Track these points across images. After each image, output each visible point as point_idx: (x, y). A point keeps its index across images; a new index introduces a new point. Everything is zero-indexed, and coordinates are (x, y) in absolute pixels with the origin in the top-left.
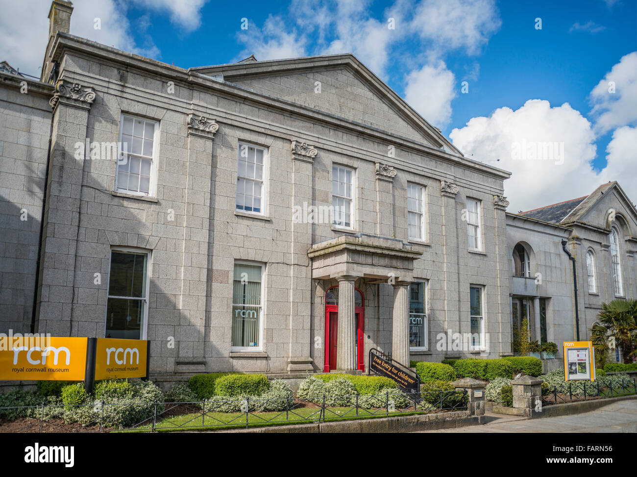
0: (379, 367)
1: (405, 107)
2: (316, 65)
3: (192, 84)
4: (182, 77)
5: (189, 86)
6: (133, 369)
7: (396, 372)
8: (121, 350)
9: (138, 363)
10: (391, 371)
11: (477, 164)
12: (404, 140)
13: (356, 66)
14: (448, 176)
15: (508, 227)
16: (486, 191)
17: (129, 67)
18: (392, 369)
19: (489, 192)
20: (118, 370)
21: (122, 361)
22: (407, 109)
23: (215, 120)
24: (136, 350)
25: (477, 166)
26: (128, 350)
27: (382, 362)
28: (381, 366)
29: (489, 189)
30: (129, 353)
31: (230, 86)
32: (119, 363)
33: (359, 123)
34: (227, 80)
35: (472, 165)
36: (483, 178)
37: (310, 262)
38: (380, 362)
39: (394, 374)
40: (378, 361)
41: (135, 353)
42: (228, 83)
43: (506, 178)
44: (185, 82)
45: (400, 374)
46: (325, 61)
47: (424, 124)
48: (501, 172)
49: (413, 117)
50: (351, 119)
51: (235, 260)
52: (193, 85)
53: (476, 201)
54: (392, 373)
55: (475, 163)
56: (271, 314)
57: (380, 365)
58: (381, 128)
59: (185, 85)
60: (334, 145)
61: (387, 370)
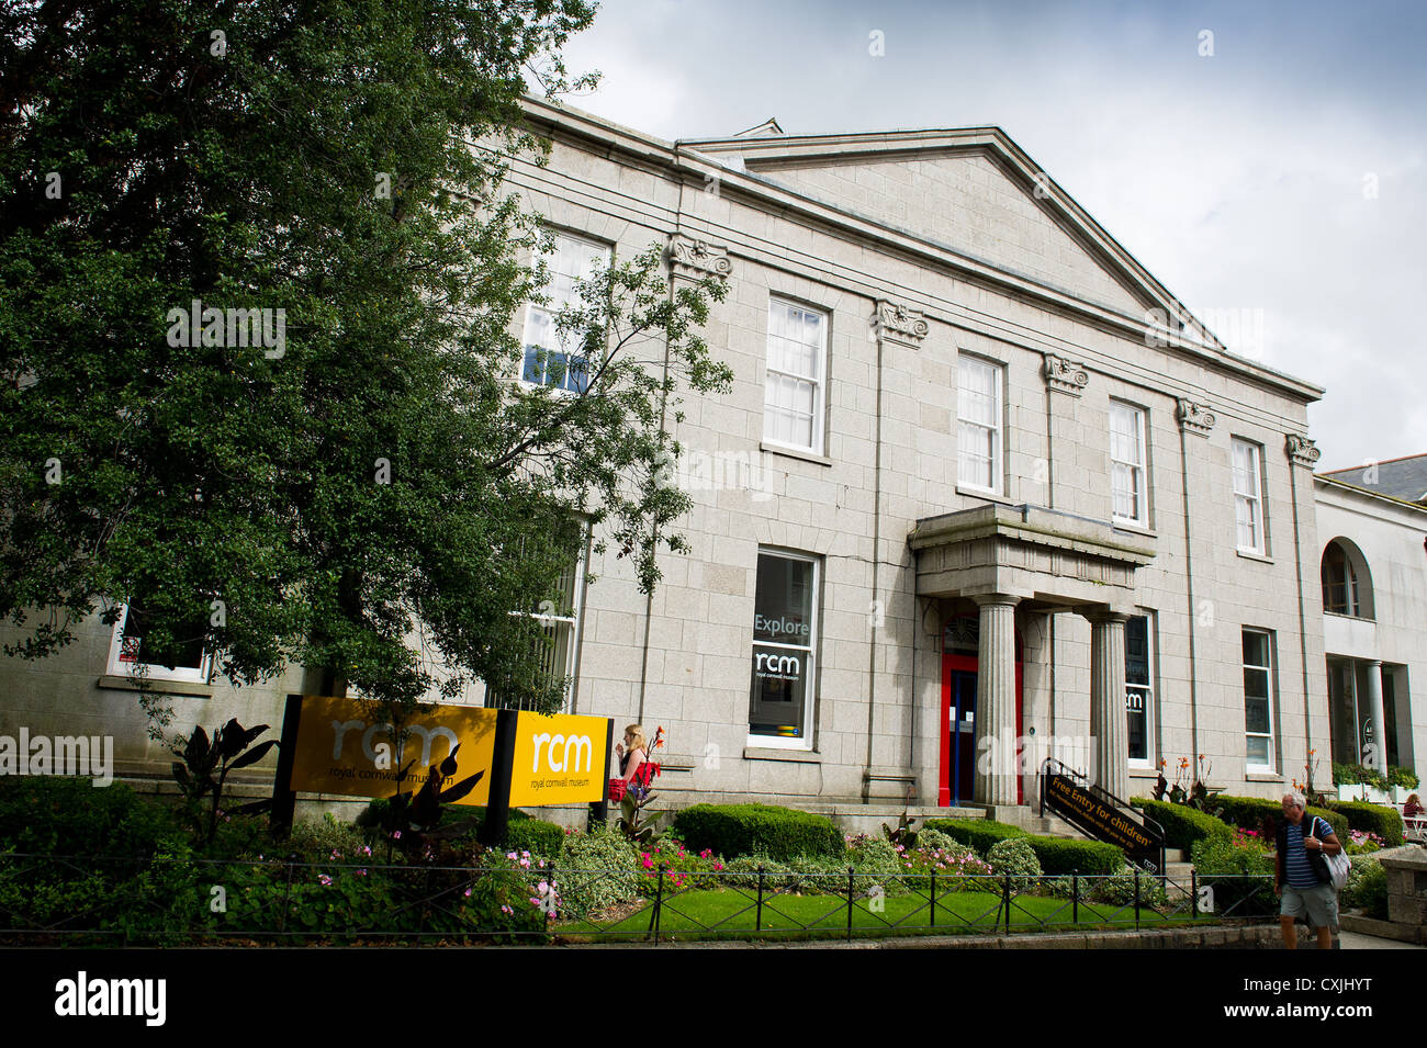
0: (1066, 802)
1: (1104, 240)
2: (927, 146)
3: (680, 172)
4: (662, 158)
5: (672, 176)
6: (580, 783)
7: (1106, 816)
8: (559, 738)
9: (588, 769)
10: (1093, 813)
11: (1254, 367)
12: (1104, 310)
13: (1007, 152)
14: (1192, 389)
15: (1318, 506)
16: (1272, 426)
17: (555, 131)
18: (1095, 809)
19: (1278, 427)
20: (552, 783)
21: (560, 764)
22: (1110, 245)
23: (725, 248)
24: (586, 739)
25: (1253, 372)
26: (573, 739)
27: (1072, 791)
28: (1071, 800)
29: (1278, 420)
30: (573, 746)
31: (757, 181)
32: (556, 768)
33: (1014, 270)
34: (750, 168)
35: (1244, 368)
36: (1265, 397)
37: (913, 560)
38: (1068, 790)
39: (1101, 820)
40: (1063, 787)
41: (584, 746)
42: (752, 174)
43: (1312, 399)
44: (667, 167)
45: (1115, 822)
46: (944, 137)
47: (1145, 278)
48: (1302, 385)
49: (1120, 261)
50: (996, 261)
51: (761, 545)
52: (684, 176)
53: (1251, 446)
54: (1097, 818)
55: (1250, 365)
56: (831, 666)
57: (1068, 798)
58: (1057, 283)
59: (665, 173)
60: (963, 312)
61: (1084, 809)
